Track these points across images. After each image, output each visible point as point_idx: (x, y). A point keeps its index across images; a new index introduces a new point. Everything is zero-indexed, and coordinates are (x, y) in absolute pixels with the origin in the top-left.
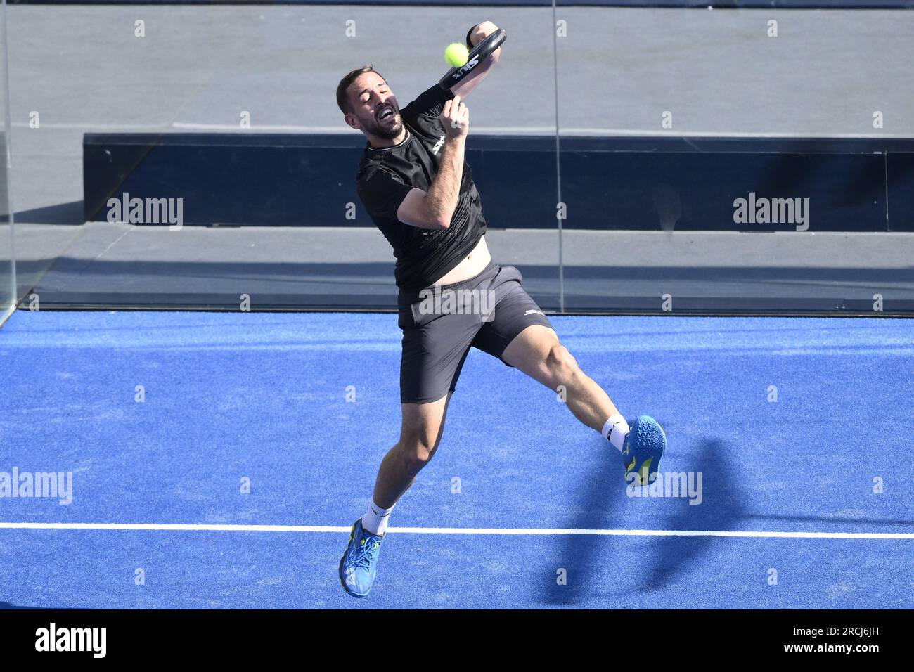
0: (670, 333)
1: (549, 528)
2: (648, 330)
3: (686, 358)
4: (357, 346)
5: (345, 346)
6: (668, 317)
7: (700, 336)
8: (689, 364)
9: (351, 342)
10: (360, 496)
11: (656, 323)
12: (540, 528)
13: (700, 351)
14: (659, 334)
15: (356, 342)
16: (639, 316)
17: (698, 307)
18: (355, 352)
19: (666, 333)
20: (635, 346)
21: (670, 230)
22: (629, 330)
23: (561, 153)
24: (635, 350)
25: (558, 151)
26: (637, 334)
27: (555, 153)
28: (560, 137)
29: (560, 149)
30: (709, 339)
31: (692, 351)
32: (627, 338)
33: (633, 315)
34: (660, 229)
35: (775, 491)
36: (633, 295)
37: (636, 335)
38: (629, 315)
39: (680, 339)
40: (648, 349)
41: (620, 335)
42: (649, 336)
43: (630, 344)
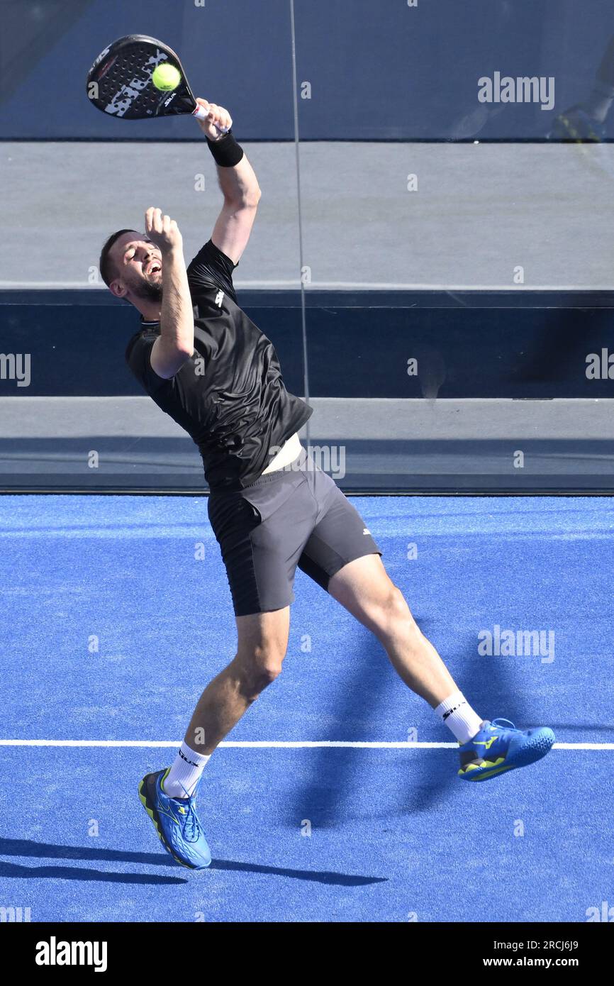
0: (434, 516)
1: (298, 740)
2: (408, 512)
3: (453, 544)
4: (75, 532)
5: (62, 533)
6: (431, 498)
7: (468, 518)
8: (455, 550)
9: (68, 528)
10: (81, 705)
11: (417, 504)
12: (287, 740)
13: (469, 536)
14: (422, 517)
15: (74, 528)
16: (399, 496)
17: (466, 485)
18: (73, 539)
19: (429, 516)
20: (394, 531)
21: (433, 397)
22: (387, 513)
23: (306, 309)
24: (394, 535)
25: (304, 308)
26: (397, 517)
27: (301, 309)
28: (306, 291)
29: (306, 305)
30: (478, 522)
31: (459, 536)
32: (385, 522)
33: (391, 496)
34: (422, 397)
35: (555, 696)
36: (391, 472)
37: (394, 518)
38: (387, 496)
39: (445, 523)
40: (409, 534)
41: (376, 518)
42: (410, 519)
43: (388, 529)
